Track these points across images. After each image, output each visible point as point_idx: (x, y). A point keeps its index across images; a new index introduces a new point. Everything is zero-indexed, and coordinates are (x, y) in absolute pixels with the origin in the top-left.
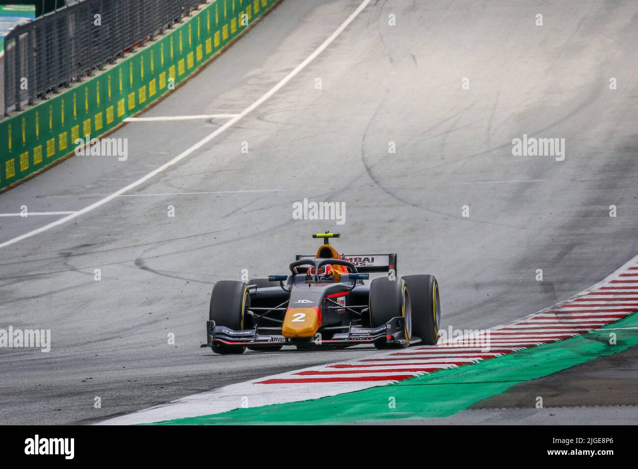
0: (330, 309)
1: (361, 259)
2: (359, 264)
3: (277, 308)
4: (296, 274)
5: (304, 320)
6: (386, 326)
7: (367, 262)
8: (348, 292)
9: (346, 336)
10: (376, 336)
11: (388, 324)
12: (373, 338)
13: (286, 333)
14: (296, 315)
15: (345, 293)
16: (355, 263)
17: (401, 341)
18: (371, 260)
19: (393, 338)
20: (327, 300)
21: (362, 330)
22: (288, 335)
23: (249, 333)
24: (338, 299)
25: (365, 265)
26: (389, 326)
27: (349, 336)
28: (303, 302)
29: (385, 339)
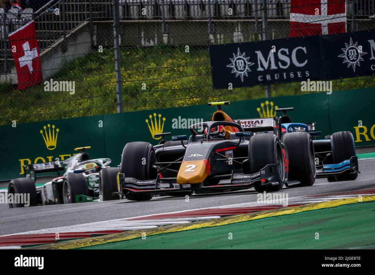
0: (218, 160)
1: (253, 122)
2: (251, 126)
3: (176, 162)
4: (196, 135)
5: (194, 170)
6: (261, 173)
7: (257, 124)
8: (236, 146)
9: (229, 181)
10: (253, 180)
11: (262, 170)
12: (252, 182)
13: (179, 181)
14: (188, 166)
15: (233, 148)
16: (249, 125)
17: (273, 183)
18: (260, 122)
19: (267, 181)
20: (216, 154)
21: (243, 176)
22: (181, 183)
23: (152, 182)
24: (226, 152)
25: (256, 126)
26: (263, 172)
27: (232, 181)
28: (195, 155)
29: (260, 182)
